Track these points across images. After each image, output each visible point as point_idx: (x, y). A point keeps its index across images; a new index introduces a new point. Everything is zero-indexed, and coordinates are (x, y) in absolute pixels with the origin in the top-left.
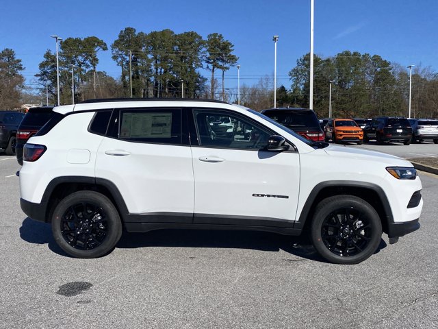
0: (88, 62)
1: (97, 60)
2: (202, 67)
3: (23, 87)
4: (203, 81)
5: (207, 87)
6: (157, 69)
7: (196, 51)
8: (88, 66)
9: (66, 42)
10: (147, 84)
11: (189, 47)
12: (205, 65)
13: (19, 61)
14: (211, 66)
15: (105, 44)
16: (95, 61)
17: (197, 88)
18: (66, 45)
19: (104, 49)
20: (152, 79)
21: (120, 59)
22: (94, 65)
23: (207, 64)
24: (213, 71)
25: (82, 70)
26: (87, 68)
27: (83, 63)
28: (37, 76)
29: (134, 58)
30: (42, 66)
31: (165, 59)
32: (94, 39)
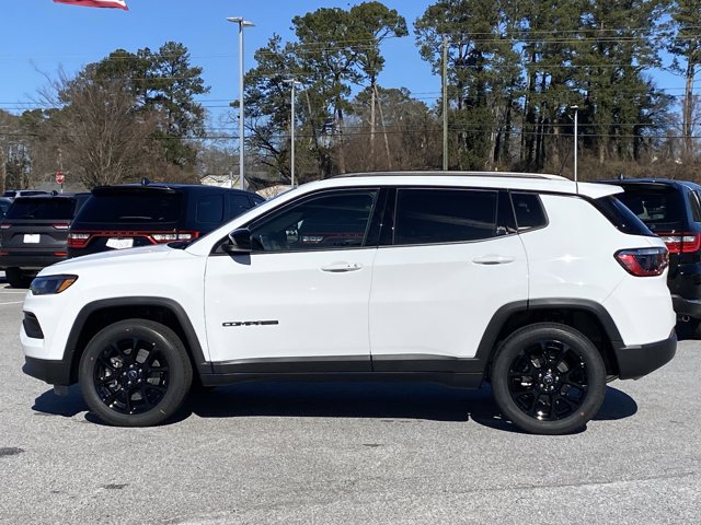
0: (358, 68)
1: (379, 62)
2: (659, 65)
3: (202, 134)
4: (663, 104)
5: (673, 119)
6: (534, 77)
7: (645, 23)
8: (357, 79)
9: (309, 20)
10: (508, 118)
11: (624, 13)
12: (667, 58)
13: (197, 71)
14: (683, 62)
15: (403, 21)
16: (374, 64)
17: (646, 121)
18: (306, 25)
19: (399, 34)
20: (522, 101)
21: (437, 56)
22: (372, 75)
23: (672, 55)
24: (690, 74)
25: (344, 88)
26: (355, 81)
27: (345, 70)
28: (236, 104)
29: (474, 51)
30: (250, 79)
31: (556, 50)
32: (376, 9)
